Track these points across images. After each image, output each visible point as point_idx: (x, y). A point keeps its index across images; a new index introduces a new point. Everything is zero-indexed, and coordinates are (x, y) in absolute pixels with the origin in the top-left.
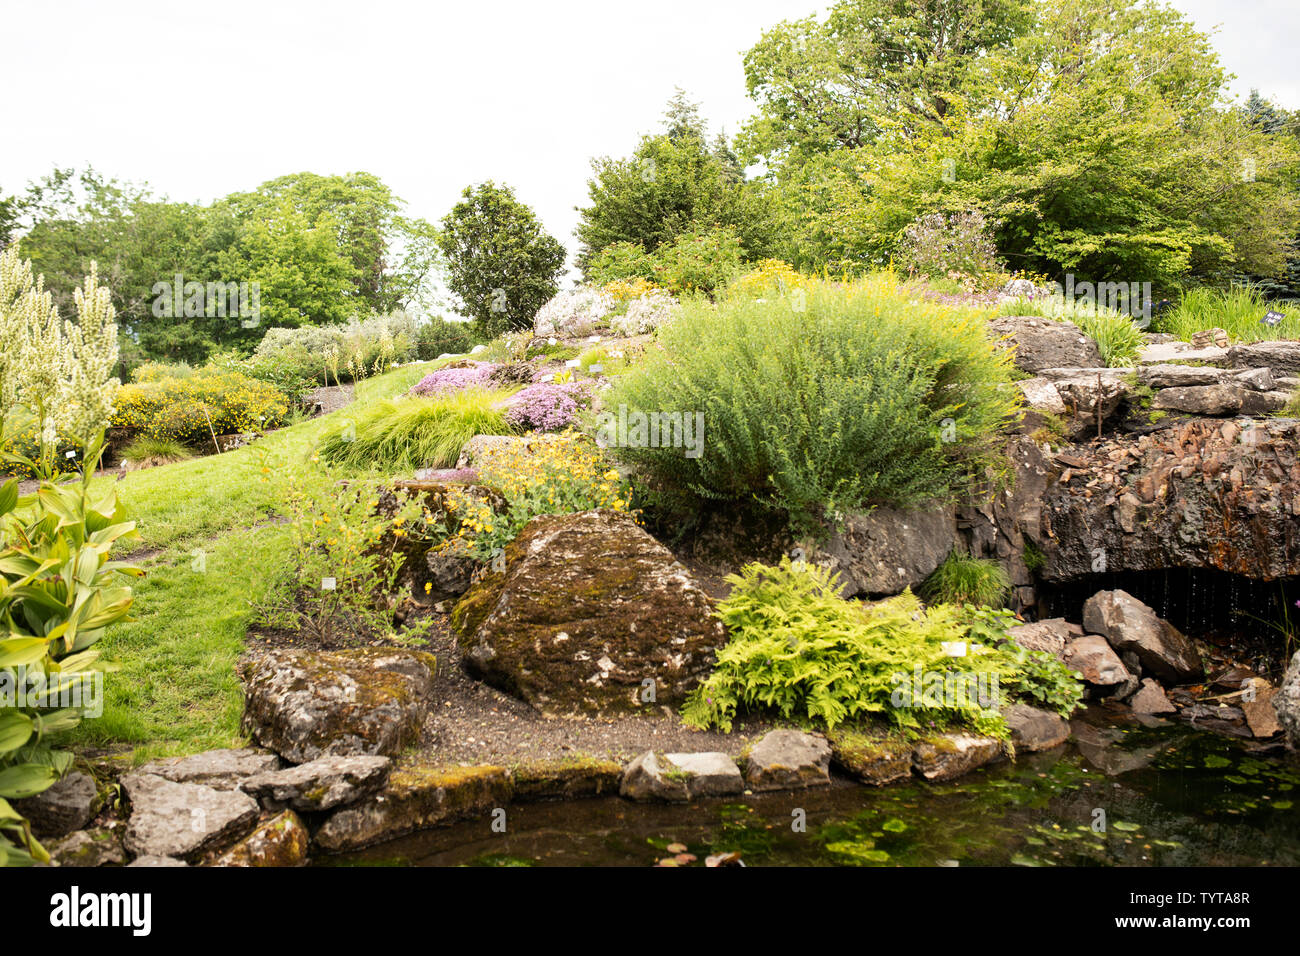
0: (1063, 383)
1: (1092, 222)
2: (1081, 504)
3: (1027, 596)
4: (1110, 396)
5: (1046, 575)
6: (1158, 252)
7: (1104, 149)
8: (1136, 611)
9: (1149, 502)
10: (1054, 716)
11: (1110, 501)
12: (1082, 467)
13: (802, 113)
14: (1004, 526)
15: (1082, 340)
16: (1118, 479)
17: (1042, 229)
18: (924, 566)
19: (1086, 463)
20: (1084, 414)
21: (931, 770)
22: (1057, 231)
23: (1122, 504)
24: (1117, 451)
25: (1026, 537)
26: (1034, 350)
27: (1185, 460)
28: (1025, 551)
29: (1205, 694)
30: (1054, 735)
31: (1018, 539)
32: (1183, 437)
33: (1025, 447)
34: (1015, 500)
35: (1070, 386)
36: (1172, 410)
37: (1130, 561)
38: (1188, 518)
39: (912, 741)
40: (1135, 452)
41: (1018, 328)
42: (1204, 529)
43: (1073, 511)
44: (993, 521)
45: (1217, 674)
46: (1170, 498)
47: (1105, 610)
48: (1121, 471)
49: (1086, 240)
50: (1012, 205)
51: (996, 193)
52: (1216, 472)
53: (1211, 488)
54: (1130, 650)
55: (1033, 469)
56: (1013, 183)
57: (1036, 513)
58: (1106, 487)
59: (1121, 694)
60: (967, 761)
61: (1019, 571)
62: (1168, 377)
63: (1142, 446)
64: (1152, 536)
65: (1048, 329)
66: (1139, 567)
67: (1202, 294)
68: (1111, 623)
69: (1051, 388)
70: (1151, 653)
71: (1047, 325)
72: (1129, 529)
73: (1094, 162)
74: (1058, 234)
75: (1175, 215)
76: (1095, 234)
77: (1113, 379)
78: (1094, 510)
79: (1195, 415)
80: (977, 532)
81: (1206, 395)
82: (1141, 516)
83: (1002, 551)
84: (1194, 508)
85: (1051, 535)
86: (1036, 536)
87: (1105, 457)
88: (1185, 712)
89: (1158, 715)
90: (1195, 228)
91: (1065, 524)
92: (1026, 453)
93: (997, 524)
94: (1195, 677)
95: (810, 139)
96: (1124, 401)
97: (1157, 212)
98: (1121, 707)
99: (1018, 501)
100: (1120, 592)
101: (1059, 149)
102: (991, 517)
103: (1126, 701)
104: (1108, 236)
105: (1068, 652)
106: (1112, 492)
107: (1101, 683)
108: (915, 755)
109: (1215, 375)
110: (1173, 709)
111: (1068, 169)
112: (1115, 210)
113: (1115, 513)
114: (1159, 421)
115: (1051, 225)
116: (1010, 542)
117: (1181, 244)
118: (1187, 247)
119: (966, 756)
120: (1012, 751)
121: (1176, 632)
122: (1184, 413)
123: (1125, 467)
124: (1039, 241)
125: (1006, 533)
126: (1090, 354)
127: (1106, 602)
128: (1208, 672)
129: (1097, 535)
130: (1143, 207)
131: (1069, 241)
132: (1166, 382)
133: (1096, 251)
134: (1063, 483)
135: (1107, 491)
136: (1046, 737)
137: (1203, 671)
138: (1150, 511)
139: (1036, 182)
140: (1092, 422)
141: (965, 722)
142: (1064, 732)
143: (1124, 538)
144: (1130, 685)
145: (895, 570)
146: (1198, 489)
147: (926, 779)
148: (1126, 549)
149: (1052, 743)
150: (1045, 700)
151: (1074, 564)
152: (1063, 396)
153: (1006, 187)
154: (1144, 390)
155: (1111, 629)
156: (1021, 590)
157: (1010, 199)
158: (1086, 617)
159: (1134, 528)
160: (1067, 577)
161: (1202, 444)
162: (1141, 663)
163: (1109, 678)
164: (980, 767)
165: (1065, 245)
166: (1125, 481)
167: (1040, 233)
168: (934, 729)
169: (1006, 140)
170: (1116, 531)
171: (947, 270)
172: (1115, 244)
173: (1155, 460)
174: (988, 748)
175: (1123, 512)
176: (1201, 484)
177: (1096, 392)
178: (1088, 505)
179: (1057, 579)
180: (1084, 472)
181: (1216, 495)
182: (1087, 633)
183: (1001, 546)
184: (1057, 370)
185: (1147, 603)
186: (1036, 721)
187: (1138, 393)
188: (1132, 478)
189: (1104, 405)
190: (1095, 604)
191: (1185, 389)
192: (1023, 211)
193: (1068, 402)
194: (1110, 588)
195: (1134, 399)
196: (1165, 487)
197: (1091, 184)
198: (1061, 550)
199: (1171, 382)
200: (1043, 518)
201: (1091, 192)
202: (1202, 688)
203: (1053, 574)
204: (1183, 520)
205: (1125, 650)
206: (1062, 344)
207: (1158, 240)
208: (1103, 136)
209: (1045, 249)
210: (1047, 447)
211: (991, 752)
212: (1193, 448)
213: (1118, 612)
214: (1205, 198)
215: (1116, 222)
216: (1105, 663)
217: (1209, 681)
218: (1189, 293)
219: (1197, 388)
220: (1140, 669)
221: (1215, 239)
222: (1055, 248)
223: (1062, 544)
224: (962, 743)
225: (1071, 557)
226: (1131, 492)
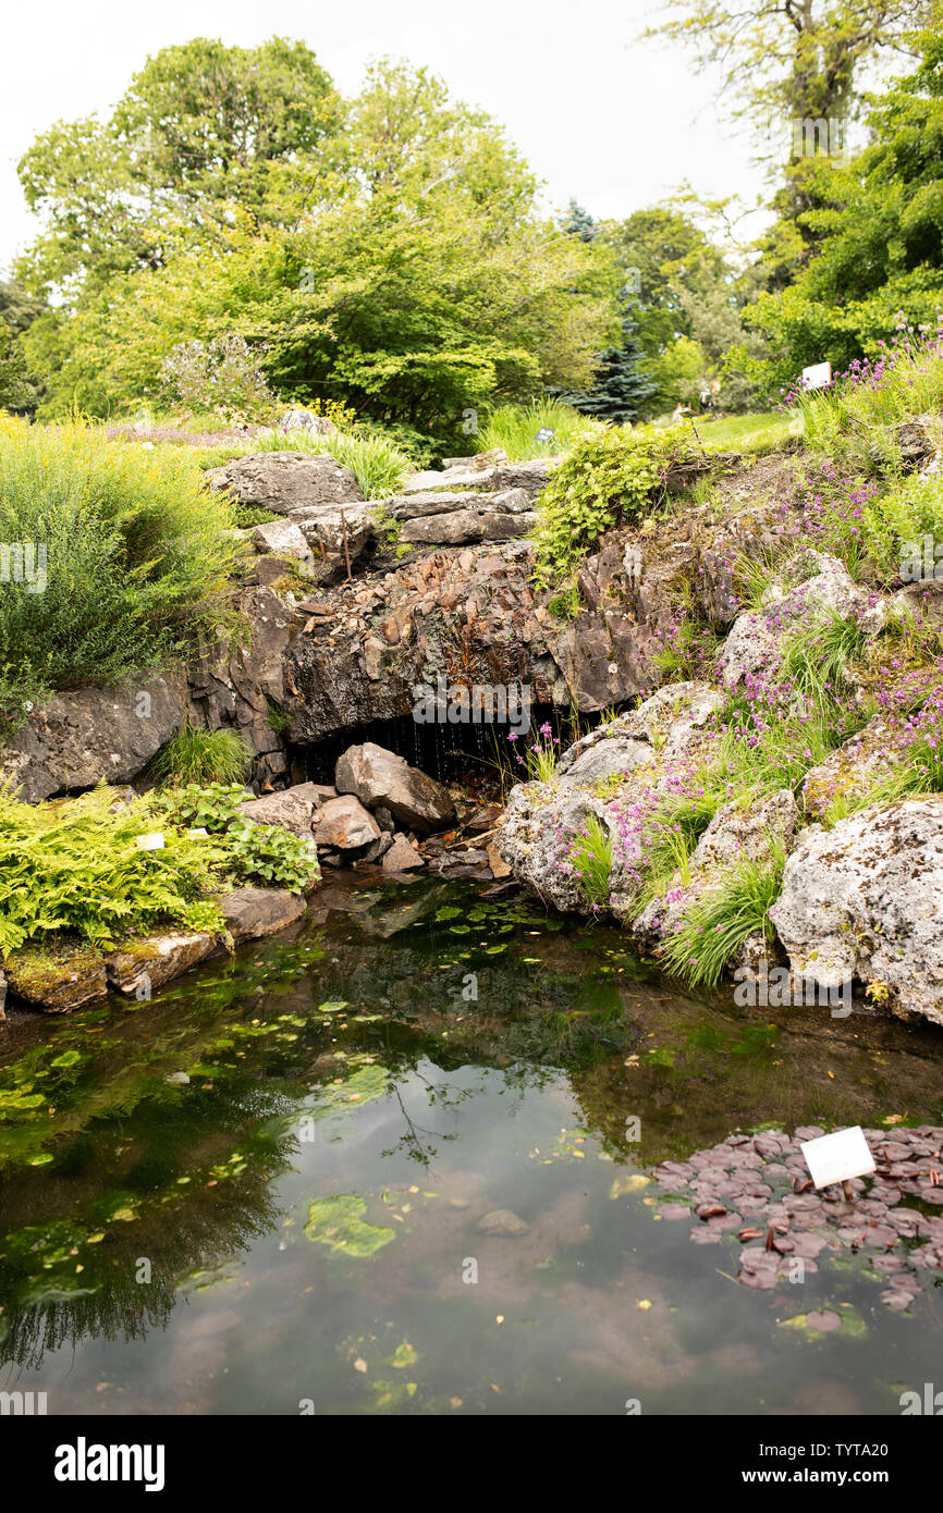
0: (309, 523)
1: (393, 341)
2: (324, 656)
3: (277, 763)
4: (356, 533)
5: (294, 737)
6: (462, 371)
7: (395, 262)
8: (385, 764)
9: (395, 644)
10: (285, 894)
11: (355, 647)
12: (327, 614)
13: (96, 230)
14: (242, 689)
15: (339, 473)
16: (362, 623)
17: (342, 352)
18: (142, 748)
19: (331, 609)
20: (333, 555)
21: (128, 983)
22: (357, 354)
23: (366, 650)
24: (364, 592)
25: (269, 699)
26: (284, 488)
27: (427, 596)
28: (270, 714)
29: (457, 840)
30: (284, 914)
31: (260, 702)
32: (426, 571)
33: (261, 599)
34: (254, 659)
35: (315, 526)
36: (419, 542)
37: (379, 711)
38: (430, 657)
39: (106, 954)
40: (380, 591)
41: (265, 465)
42: (445, 667)
43: (317, 664)
44: (230, 686)
45: (470, 816)
46: (413, 638)
47: (355, 766)
48: (366, 614)
49: (388, 362)
50: (304, 327)
51: (289, 314)
52: (453, 606)
53: (449, 622)
54: (381, 806)
55: (272, 623)
56: (304, 303)
57: (278, 671)
58: (350, 633)
59: (373, 854)
60: (174, 964)
61: (265, 738)
62: (413, 506)
63: (387, 585)
64: (398, 681)
65: (300, 463)
66: (387, 715)
67: (508, 412)
68: (361, 780)
69: (294, 530)
70: (400, 806)
71: (300, 459)
72: (375, 676)
73: (384, 277)
74: (358, 357)
75: (478, 330)
76: (399, 355)
77: (360, 514)
78: (338, 660)
79: (440, 545)
80: (213, 700)
81: (448, 523)
82: (386, 660)
83: (243, 717)
84: (435, 645)
85: (296, 692)
86: (279, 696)
87: (352, 601)
88: (433, 863)
89: (407, 871)
90: (498, 343)
91: (308, 679)
92: (262, 606)
93: (235, 690)
94: (448, 823)
95: (107, 261)
96: (372, 536)
97: (460, 328)
98: (374, 868)
99: (257, 661)
100: (369, 745)
101: (350, 264)
102: (227, 681)
103: (378, 861)
104: (409, 356)
105: (316, 818)
106: (357, 638)
107: (349, 846)
108: (110, 969)
109: (462, 500)
110: (421, 862)
111: (359, 285)
112: (417, 328)
113: (361, 660)
114: (405, 555)
115: (351, 348)
116: (252, 707)
117: (483, 361)
118: (489, 364)
119: (170, 960)
120: (230, 942)
121: (428, 779)
122: (429, 544)
123: (370, 609)
124: (340, 365)
125: (246, 696)
126: (348, 487)
127: (356, 758)
128: (460, 816)
129: (343, 687)
130: (444, 322)
131: (371, 364)
132: (411, 512)
133: (398, 374)
134: (307, 634)
135: (352, 637)
136: (273, 919)
137: (455, 817)
138: (394, 654)
139: (326, 301)
140: (341, 563)
141: (175, 920)
142: (297, 909)
143: (371, 687)
144: (383, 843)
145: (106, 757)
146: (438, 625)
147: (123, 994)
148: (373, 698)
149: (281, 923)
150: (273, 878)
151: (322, 721)
152: (308, 538)
153: (299, 308)
154: (391, 524)
155: (361, 785)
156: (269, 756)
157: (301, 321)
158: (338, 776)
159: (380, 674)
160: (316, 736)
161: (442, 576)
162: (394, 818)
163: (357, 840)
164: (191, 967)
165: (367, 368)
166: (370, 625)
167: (340, 357)
168: (136, 934)
169: (296, 255)
170: (362, 680)
171: (212, 405)
172: (420, 365)
173: (399, 598)
174: (198, 944)
175: (368, 658)
176: (440, 619)
177: (341, 530)
178: (332, 654)
179: (306, 740)
180: (328, 619)
181: (454, 629)
182: (340, 794)
183: (242, 712)
184: (307, 509)
185: (397, 754)
186: (259, 904)
187: (384, 527)
188: (377, 620)
189: (351, 544)
190: (346, 760)
191: (429, 518)
192: (317, 333)
193: (314, 544)
194: (360, 742)
195: (380, 534)
196: (408, 626)
197: (388, 300)
198: (307, 708)
199: (417, 512)
200: (285, 675)
201: (387, 309)
202: (455, 834)
203: (302, 735)
204: (425, 659)
205: (375, 806)
206: (316, 479)
207: (463, 358)
208: (391, 248)
209: (347, 374)
210: (291, 596)
211: (203, 949)
212: (434, 581)
213: (366, 767)
214: (507, 312)
215: (418, 341)
216: (353, 824)
217: (463, 825)
218: (496, 412)
219: (439, 516)
220: (392, 824)
221: (519, 354)
222: (358, 372)
223: (308, 701)
224: (166, 945)
225: (319, 714)
226: (376, 636)
